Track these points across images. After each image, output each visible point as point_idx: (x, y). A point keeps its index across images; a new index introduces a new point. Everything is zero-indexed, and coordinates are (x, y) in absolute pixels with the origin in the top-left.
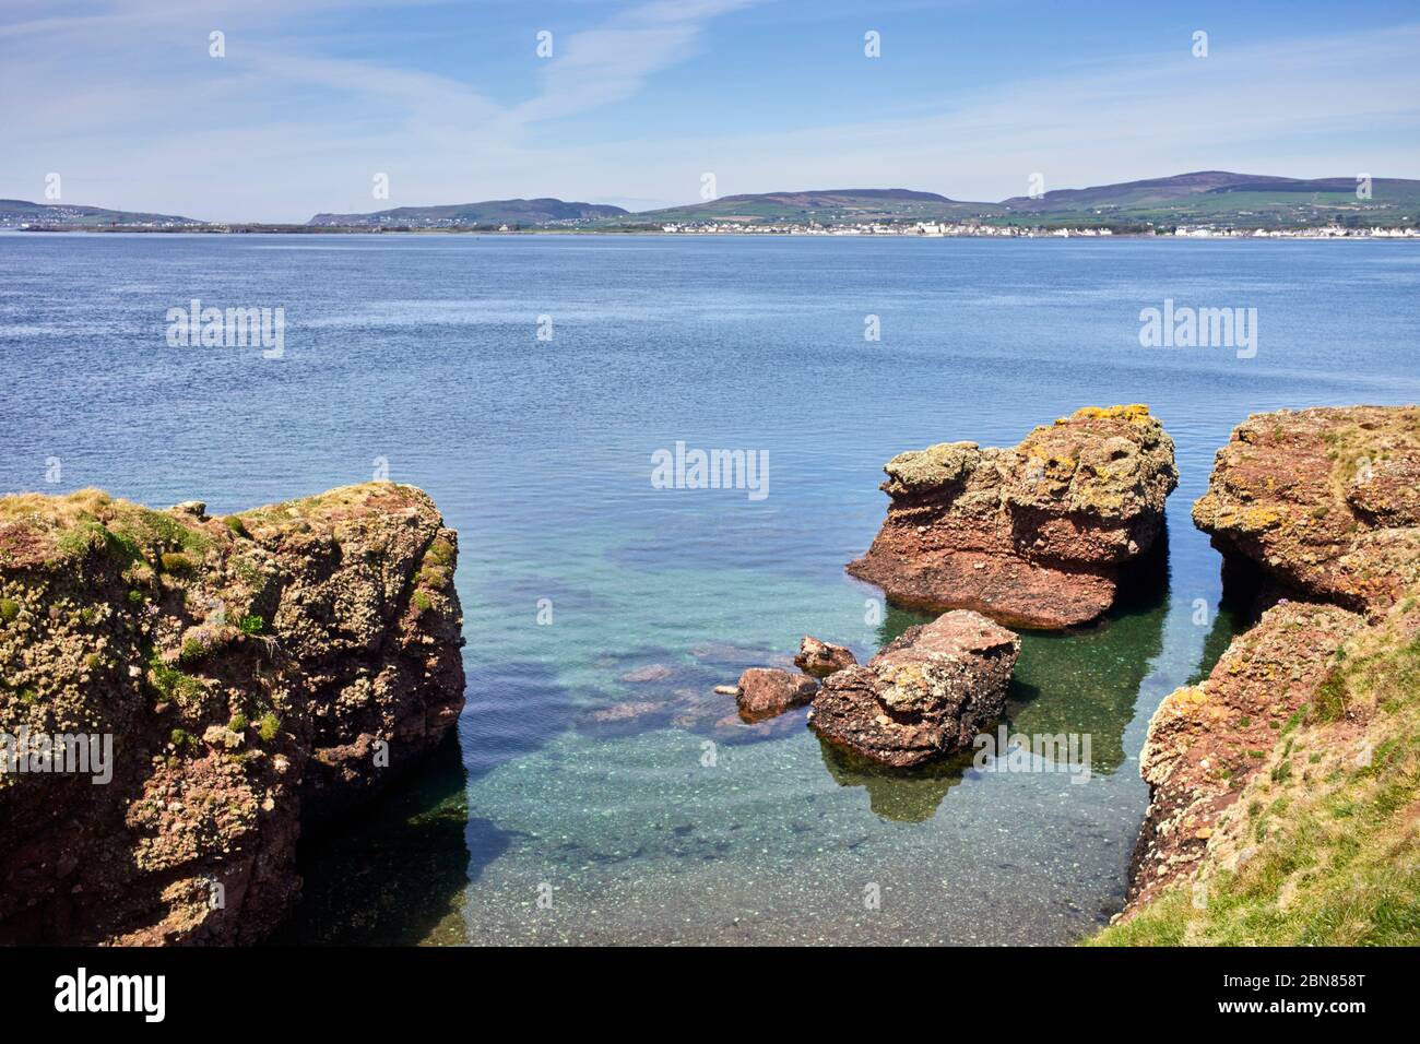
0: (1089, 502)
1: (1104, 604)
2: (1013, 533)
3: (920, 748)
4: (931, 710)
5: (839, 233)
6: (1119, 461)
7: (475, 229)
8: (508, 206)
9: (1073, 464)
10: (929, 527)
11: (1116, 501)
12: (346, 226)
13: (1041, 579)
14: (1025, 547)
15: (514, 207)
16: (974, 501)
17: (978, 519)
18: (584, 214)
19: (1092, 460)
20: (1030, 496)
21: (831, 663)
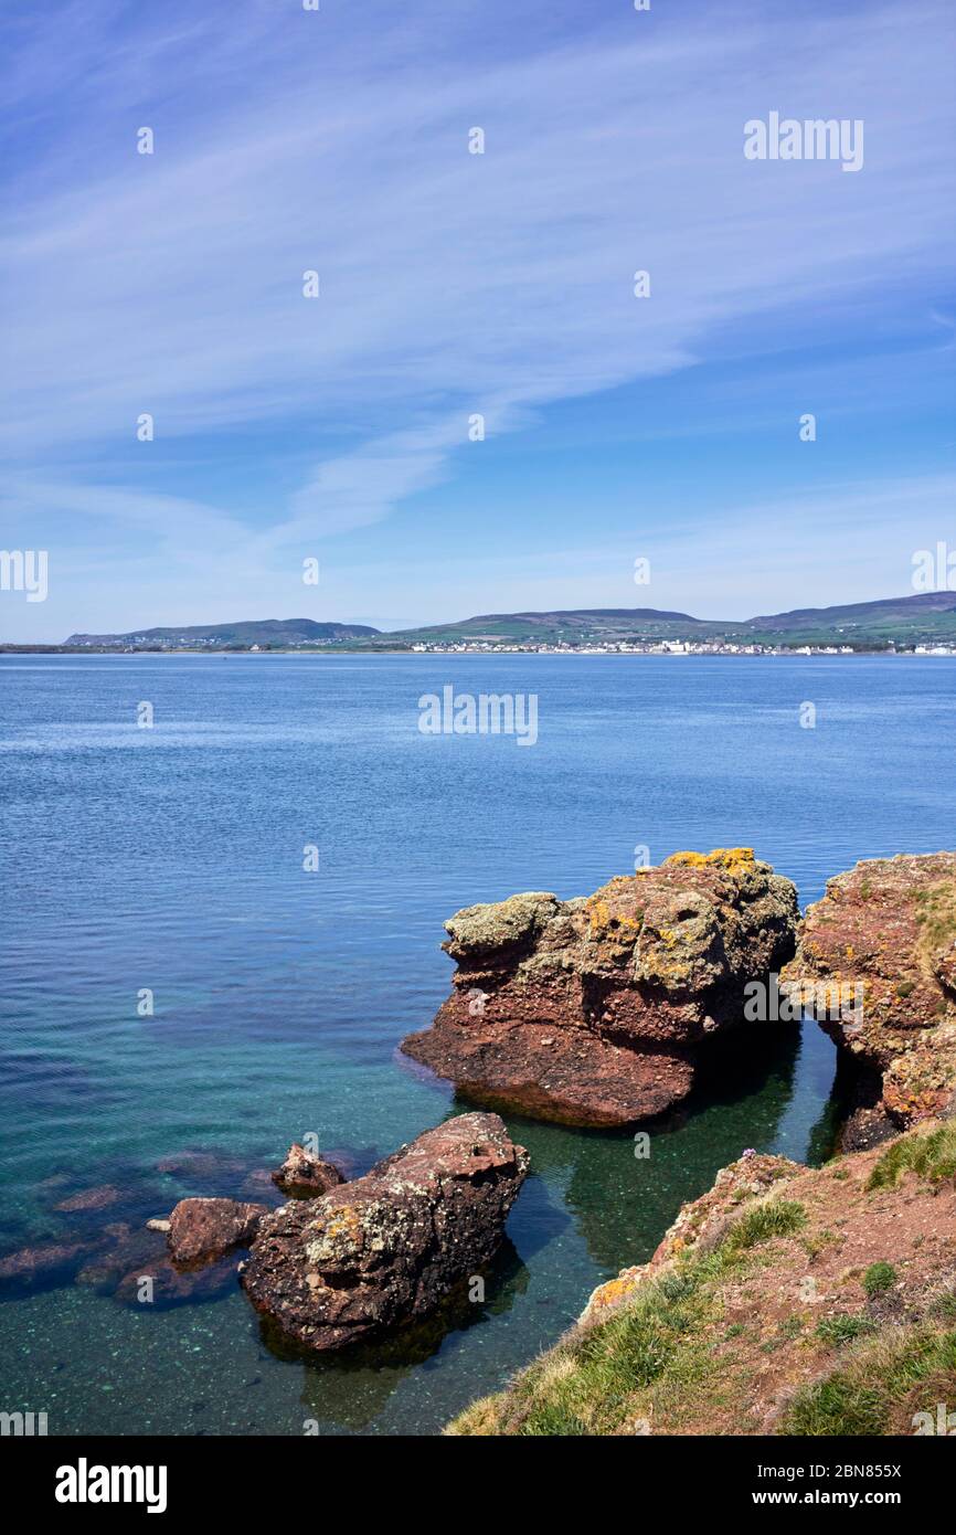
0: (652, 972)
1: (678, 1092)
2: (583, 1002)
3: (351, 1323)
4: (369, 1270)
5: (585, 652)
6: (688, 922)
7: (227, 649)
8: (261, 626)
9: (636, 925)
10: (493, 994)
11: (682, 970)
12: (100, 646)
13: (611, 1060)
14: (595, 1020)
15: (269, 627)
16: (540, 965)
17: (547, 986)
18: (336, 634)
19: (656, 921)
20: (590, 963)
21: (313, 1182)
